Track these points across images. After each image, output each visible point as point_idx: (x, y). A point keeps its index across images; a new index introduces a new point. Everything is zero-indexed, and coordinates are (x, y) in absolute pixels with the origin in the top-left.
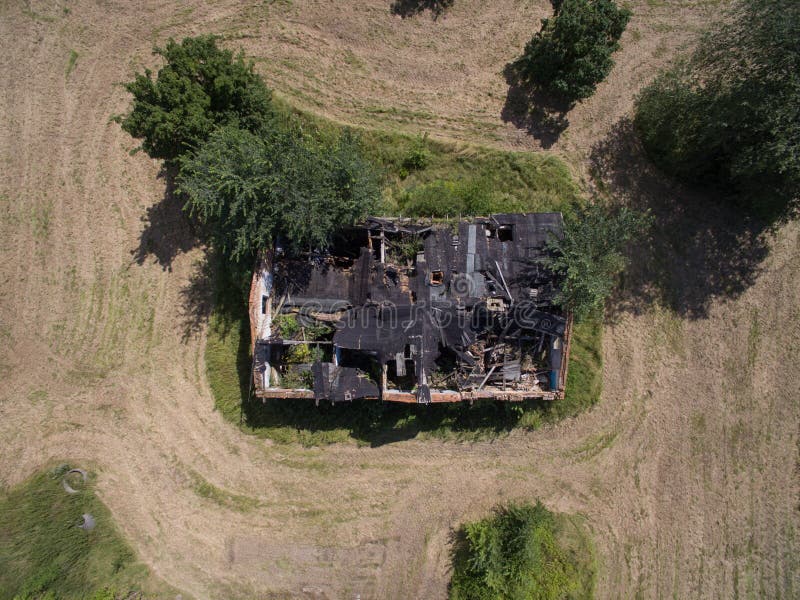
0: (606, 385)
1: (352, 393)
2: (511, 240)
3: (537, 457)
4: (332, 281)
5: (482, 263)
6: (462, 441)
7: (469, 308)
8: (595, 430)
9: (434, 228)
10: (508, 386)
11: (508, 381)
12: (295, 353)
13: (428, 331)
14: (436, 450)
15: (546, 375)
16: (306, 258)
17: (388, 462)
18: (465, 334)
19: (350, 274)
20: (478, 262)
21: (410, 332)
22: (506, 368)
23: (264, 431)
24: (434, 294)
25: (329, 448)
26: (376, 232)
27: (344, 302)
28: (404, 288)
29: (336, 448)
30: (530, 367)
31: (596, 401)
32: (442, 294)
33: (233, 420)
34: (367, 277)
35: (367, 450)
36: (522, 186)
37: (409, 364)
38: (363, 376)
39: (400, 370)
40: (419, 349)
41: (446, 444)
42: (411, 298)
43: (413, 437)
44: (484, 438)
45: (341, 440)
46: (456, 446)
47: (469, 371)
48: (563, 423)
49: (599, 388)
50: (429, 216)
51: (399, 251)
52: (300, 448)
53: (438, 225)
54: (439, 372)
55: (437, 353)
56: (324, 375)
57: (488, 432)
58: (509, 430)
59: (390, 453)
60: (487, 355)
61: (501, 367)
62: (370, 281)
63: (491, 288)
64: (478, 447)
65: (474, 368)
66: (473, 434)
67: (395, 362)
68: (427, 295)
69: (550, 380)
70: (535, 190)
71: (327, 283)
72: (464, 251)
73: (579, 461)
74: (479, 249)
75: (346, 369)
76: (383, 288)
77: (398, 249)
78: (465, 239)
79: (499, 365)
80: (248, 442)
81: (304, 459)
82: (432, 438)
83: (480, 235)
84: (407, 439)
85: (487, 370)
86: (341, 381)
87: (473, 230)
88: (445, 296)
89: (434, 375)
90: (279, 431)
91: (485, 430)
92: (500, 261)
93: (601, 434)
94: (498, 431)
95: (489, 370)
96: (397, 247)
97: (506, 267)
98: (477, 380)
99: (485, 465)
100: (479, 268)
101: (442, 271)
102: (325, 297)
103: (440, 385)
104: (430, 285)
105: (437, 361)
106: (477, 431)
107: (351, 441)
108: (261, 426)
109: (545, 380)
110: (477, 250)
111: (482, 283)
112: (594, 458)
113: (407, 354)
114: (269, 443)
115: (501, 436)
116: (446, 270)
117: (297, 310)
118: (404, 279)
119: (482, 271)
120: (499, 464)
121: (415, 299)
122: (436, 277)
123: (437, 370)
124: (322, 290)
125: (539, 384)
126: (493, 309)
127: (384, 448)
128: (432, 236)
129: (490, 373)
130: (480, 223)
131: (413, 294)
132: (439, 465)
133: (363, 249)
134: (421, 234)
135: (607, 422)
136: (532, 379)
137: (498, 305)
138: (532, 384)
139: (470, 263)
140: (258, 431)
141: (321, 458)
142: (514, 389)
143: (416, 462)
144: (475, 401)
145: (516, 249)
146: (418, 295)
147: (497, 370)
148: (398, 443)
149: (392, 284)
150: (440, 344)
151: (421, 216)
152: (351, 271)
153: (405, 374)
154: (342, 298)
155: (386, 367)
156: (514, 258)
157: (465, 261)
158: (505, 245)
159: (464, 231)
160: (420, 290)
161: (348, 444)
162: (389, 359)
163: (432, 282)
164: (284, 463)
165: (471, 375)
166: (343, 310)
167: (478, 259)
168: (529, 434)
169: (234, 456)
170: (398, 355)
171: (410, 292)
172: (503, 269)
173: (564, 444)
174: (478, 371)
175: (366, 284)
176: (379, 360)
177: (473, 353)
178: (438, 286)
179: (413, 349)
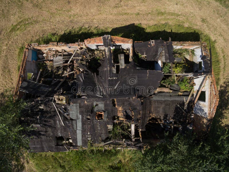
0: (16, 56)
1: (150, 44)
2: (56, 137)
3: (51, 20)
4: (161, 110)
5: (72, 125)
6: (88, 27)
7: (80, 97)
8: (21, 34)
9: (102, 144)
10: (61, 53)
11: (60, 55)
12: (181, 69)
13: (105, 82)
14: (102, 23)
15: (39, 59)
16: (175, 123)
17: (125, 17)
18: (82, 81)
19: (151, 115)
20: (75, 125)
21: (116, 81)
22: (61, 62)
23: (189, 31)
24: (101, 106)
25: (155, 23)
26: (137, 141)
27: (154, 98)
28: (120, 109)
29: (152, 23)
30: (48, 63)
31: (21, 49)
32: (96, 105)
33: (205, 36)
34: (143, 114)
35: (136, 23)
36: (59, 158)
37: (117, 61)
38: (143, 56)
39: (122, 58)
40: (111, 71)
41: (96, 26)
42: (116, 103)
43: (113, 29)
44: (77, 30)
45: (149, 27)
46: (91, 25)
47: (82, 60)
48: (37, 38)
49: (19, 55)
50: (105, 150)
51: (123, 128)
52: (170, 23)
53: (101, 146)
54: (99, 59)
55: (100, 69)
56: (167, 55)
57: (75, 32)
58: (65, 33)
59: (125, 21)
60: (72, 70)
61: (64, 63)
62: (141, 112)
63: (66, 109)
64: (80, 25)
65: (79, 62)
66: (82, 31)
67: (125, 63)
68: (106, 105)
69: (38, 56)
70: (53, 156)
71: (164, 109)
72: (84, 131)
73: (29, 18)
74: (75, 133)
75: (153, 60)
76: (134, 109)
77: (123, 129)
78: (84, 138)
79: (66, 64)
80: (197, 25)
81: (168, 17)
82: (104, 29)
83: (75, 140)
84: (116, 28)
85: (72, 62)
86: (157, 51)
87: (80, 143)
88: (95, 104)
89: (102, 58)
90: (182, 31)
91: (76, 33)
92: (61, 126)
93: (18, 32)
94: (70, 32)
95: (71, 61)
96: (124, 131)
97: (58, 122)
98: (77, 55)
99: (77, 16)
100: (74, 122)
101: (96, 121)
102: (165, 101)
103: (98, 52)
104: (104, 111)
105: (100, 65)
106: (81, 32)
107: (144, 26)
108: (192, 33)
109: (40, 56)
110: (76, 132)
111: (71, 112)
112: (21, 20)
113: (118, 67)
114: (186, 25)
115: (68, 31)
116: (94, 121)
117: (180, 93)
118: (120, 114)
119: (72, 120)
120: (70, 17)
121: (113, 102)
122: (100, 116)
123: (100, 60)
124: (166, 105)
125: (43, 53)
126: (61, 97)
127: (128, 23)
128: (104, 139)
129: (70, 60)
130: (76, 146)
131: (114, 105)
132: (100, 16)
133: (144, 130)
134: (110, 139)
135: (15, 38)
136: (47, 56)
137: (59, 99)
138: (47, 54)
139: (79, 124)
140: (192, 31)
141: (160, 18)
142: (57, 51)
143: (111, 16)
144: (77, 41)
145: (53, 132)
146: (112, 105)
147: (66, 62)
148: (120, 26)
149: (128, 111)
150: (97, 74)
151: (111, 151)
152: (150, 116)
153: (119, 55)
154: (155, 101)
155: (131, 60)
156: (54, 127)
157: (83, 126)
158: (60, 135)
159: (85, 142)
160: (110, 108)
161: (146, 25)
162: (129, 65)
163: (103, 113)
164: (178, 15)
165: (81, 58)
166: (154, 94)
167: (75, 127)
168: (54, 32)
169: (204, 18)
170: (123, 67)
171: (116, 106)
172: (60, 121)
173: (37, 27)
174: (77, 60)
175: (143, 110)
176: (135, 64)
177: (80, 70)
178: (99, 111)
179: (114, 70)
